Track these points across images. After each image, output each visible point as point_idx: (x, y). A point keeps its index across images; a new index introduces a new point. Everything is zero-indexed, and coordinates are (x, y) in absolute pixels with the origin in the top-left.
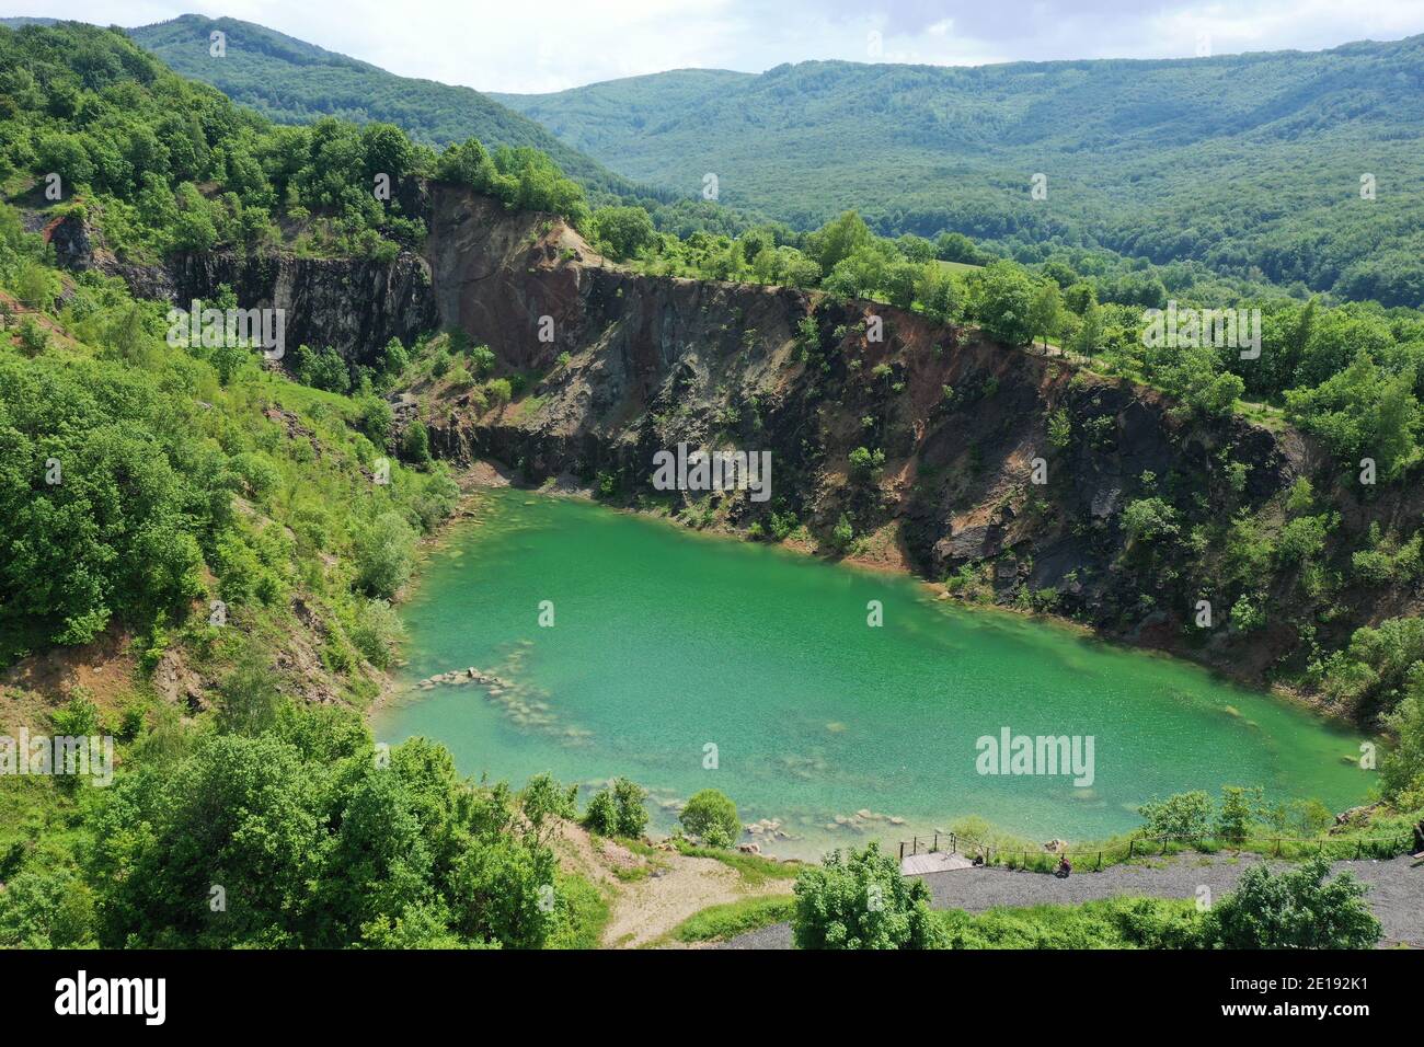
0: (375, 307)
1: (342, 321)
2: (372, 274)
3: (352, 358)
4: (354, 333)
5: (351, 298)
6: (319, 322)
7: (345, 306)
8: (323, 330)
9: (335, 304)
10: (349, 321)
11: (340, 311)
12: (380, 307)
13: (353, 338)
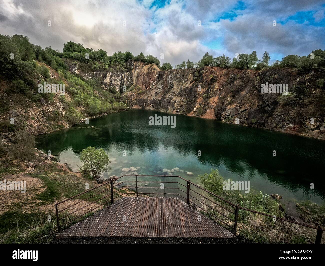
0: (123, 80)
1: (117, 83)
2: (123, 75)
3: (119, 89)
4: (119, 85)
5: (119, 79)
6: (114, 83)
7: (118, 80)
8: (114, 84)
9: (116, 80)
10: (119, 83)
11: (117, 81)
12: (124, 81)
13: (119, 86)
